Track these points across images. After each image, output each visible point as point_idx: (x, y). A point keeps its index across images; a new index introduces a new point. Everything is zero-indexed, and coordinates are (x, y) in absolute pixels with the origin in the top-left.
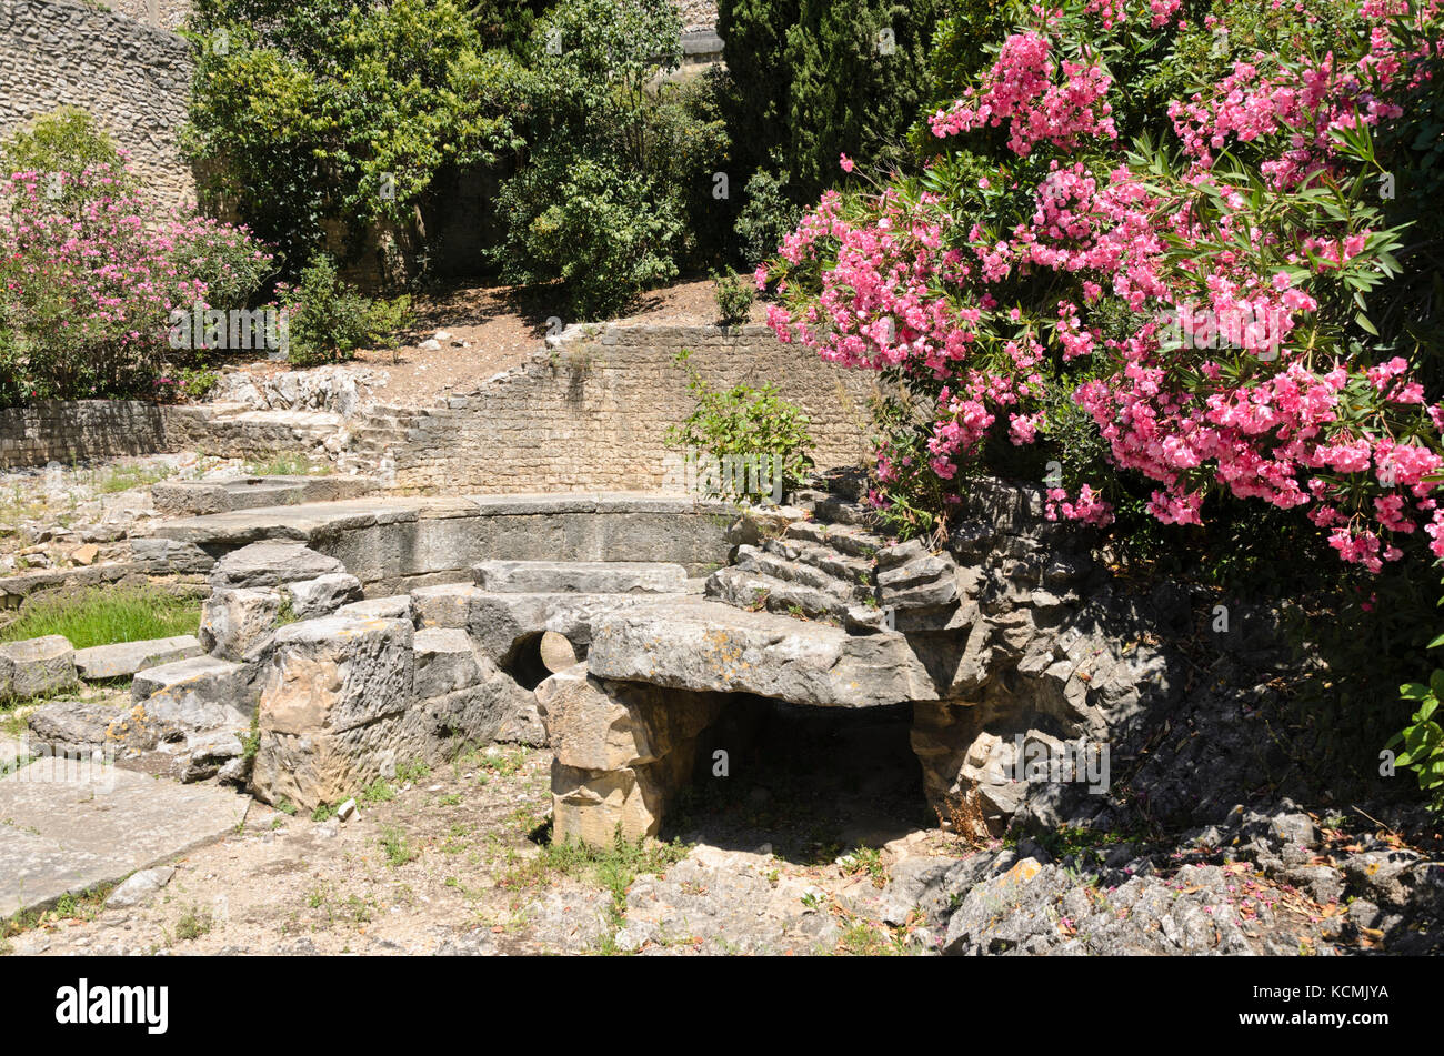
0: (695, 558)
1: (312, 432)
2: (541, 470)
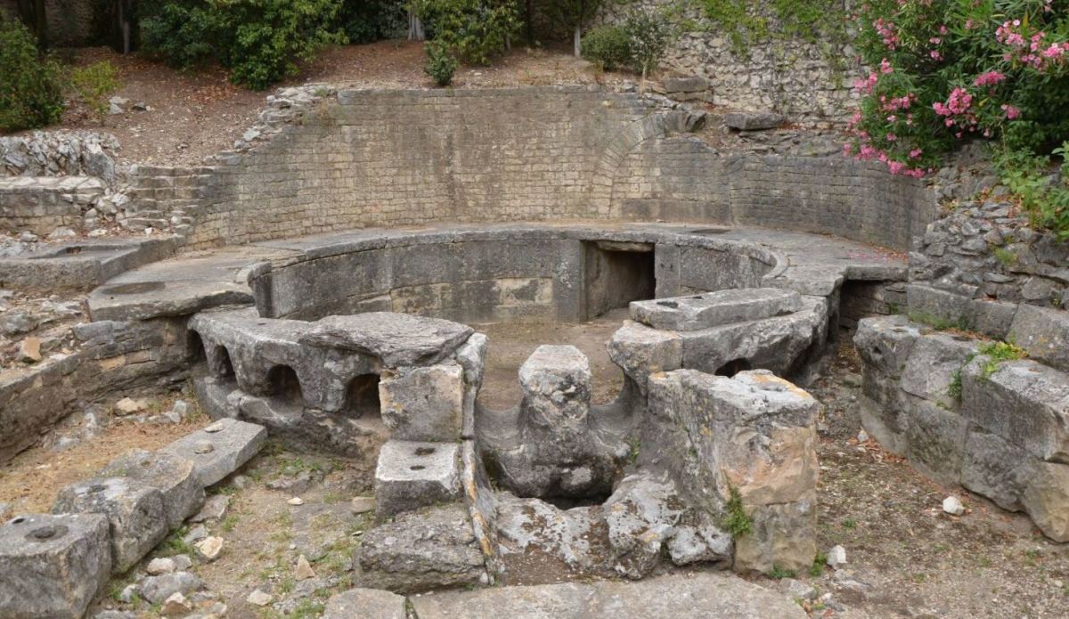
2: (298, 215)
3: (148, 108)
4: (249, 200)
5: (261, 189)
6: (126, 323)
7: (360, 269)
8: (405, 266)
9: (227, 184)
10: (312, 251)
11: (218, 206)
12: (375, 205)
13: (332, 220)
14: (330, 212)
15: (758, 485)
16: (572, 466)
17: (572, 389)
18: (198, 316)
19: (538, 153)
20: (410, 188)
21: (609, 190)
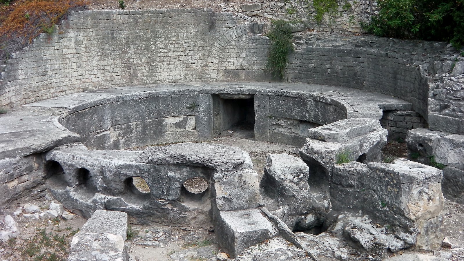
0: (147, 118)
4: (24, 79)
6: (17, 159)
9: (14, 70)
10: (74, 108)
11: (9, 84)
12: (88, 78)
13: (65, 88)
14: (64, 84)
17: (302, 176)
20: (106, 68)
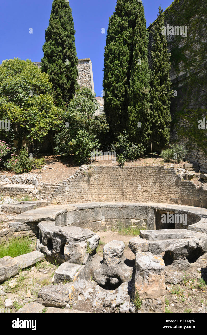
0: (122, 217)
1: (29, 190)
2: (81, 198)
3: (52, 169)
4: (69, 193)
5: (72, 190)
6: (22, 223)
7: (93, 213)
8: (106, 213)
9: (63, 189)
10: (80, 208)
11: (60, 194)
12: (102, 196)
13: (90, 199)
14: (90, 197)
15: (144, 291)
16: (113, 277)
17: (115, 254)
18: (40, 223)
19: (146, 184)
20: (112, 192)
21: (166, 195)
